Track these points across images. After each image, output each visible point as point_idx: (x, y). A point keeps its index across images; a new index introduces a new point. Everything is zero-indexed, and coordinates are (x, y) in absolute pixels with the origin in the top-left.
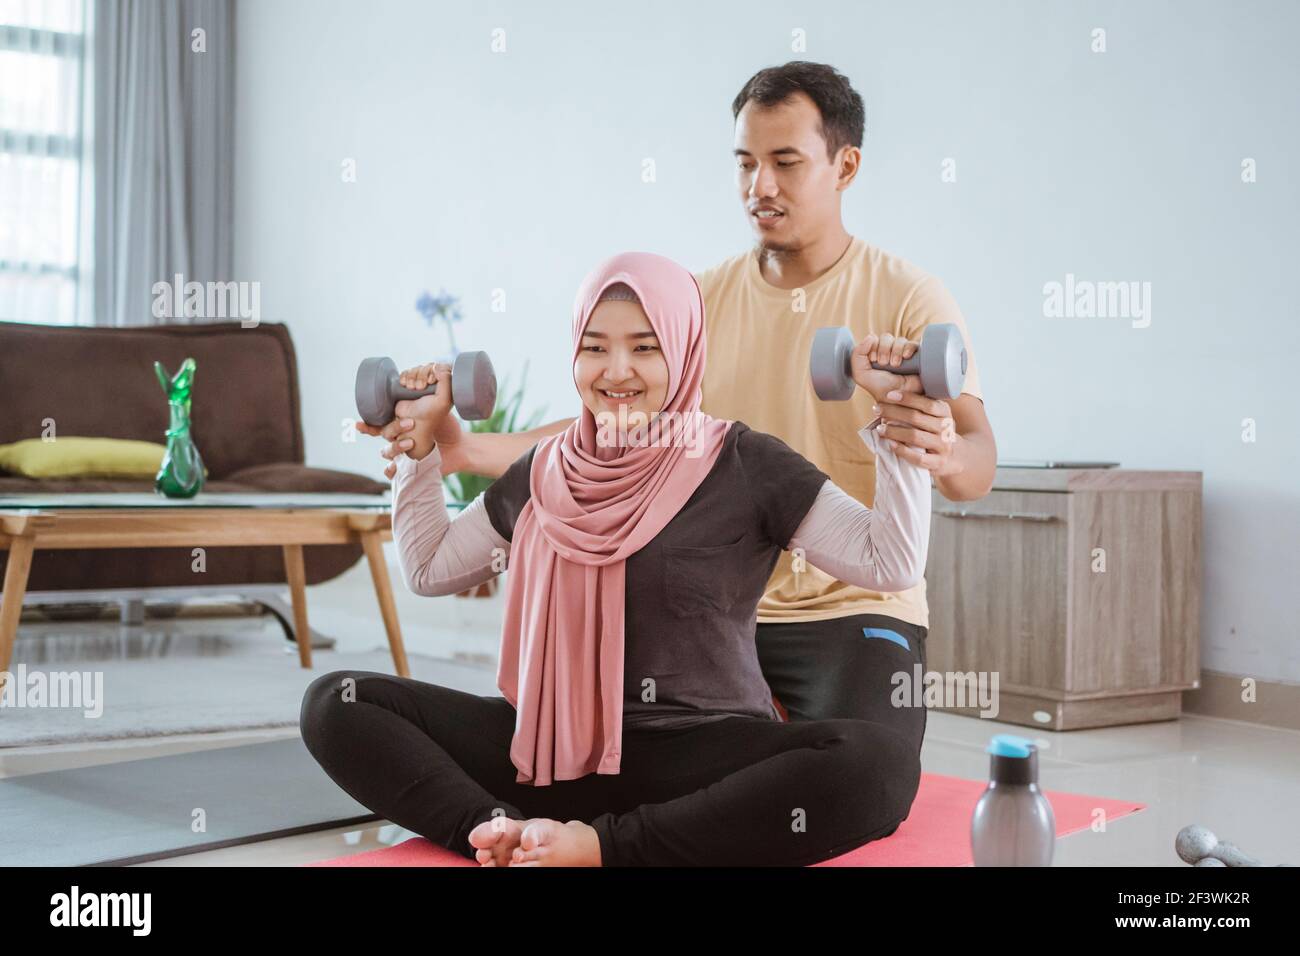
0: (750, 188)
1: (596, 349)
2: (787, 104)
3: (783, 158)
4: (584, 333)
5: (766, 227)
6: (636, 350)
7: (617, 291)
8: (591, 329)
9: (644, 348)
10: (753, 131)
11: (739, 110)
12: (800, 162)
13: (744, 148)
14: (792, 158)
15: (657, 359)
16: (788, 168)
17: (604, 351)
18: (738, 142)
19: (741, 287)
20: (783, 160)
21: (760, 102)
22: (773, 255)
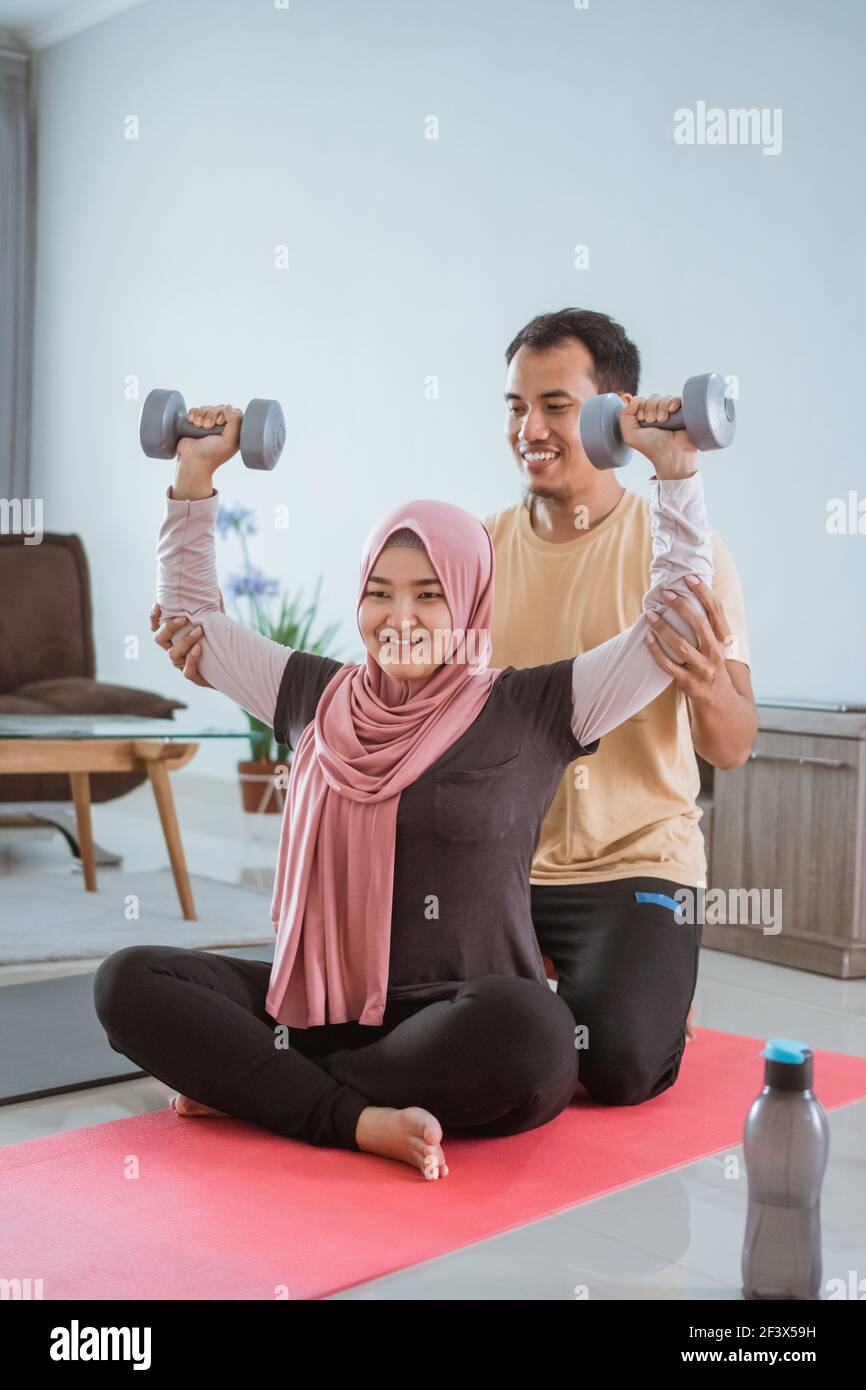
0: (518, 432)
1: (380, 594)
2: (559, 347)
3: (553, 401)
4: (369, 578)
5: (536, 470)
6: (420, 597)
7: (402, 537)
8: (375, 574)
9: (428, 595)
10: (524, 375)
11: (512, 356)
12: (570, 405)
13: (515, 391)
14: (563, 401)
15: (440, 607)
16: (557, 411)
17: (389, 597)
18: (509, 386)
19: (512, 537)
20: (553, 404)
21: (531, 345)
22: (541, 502)
